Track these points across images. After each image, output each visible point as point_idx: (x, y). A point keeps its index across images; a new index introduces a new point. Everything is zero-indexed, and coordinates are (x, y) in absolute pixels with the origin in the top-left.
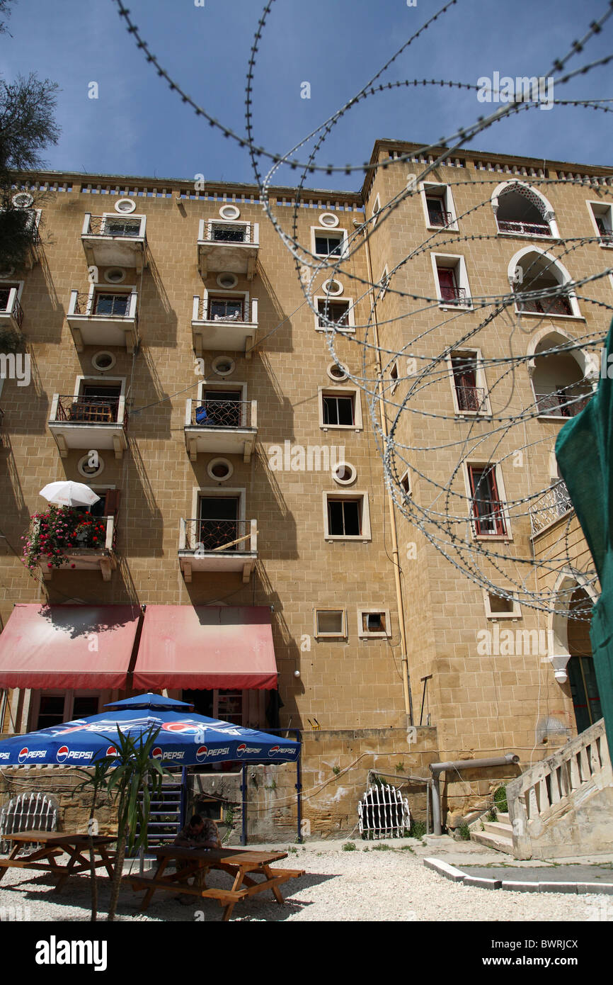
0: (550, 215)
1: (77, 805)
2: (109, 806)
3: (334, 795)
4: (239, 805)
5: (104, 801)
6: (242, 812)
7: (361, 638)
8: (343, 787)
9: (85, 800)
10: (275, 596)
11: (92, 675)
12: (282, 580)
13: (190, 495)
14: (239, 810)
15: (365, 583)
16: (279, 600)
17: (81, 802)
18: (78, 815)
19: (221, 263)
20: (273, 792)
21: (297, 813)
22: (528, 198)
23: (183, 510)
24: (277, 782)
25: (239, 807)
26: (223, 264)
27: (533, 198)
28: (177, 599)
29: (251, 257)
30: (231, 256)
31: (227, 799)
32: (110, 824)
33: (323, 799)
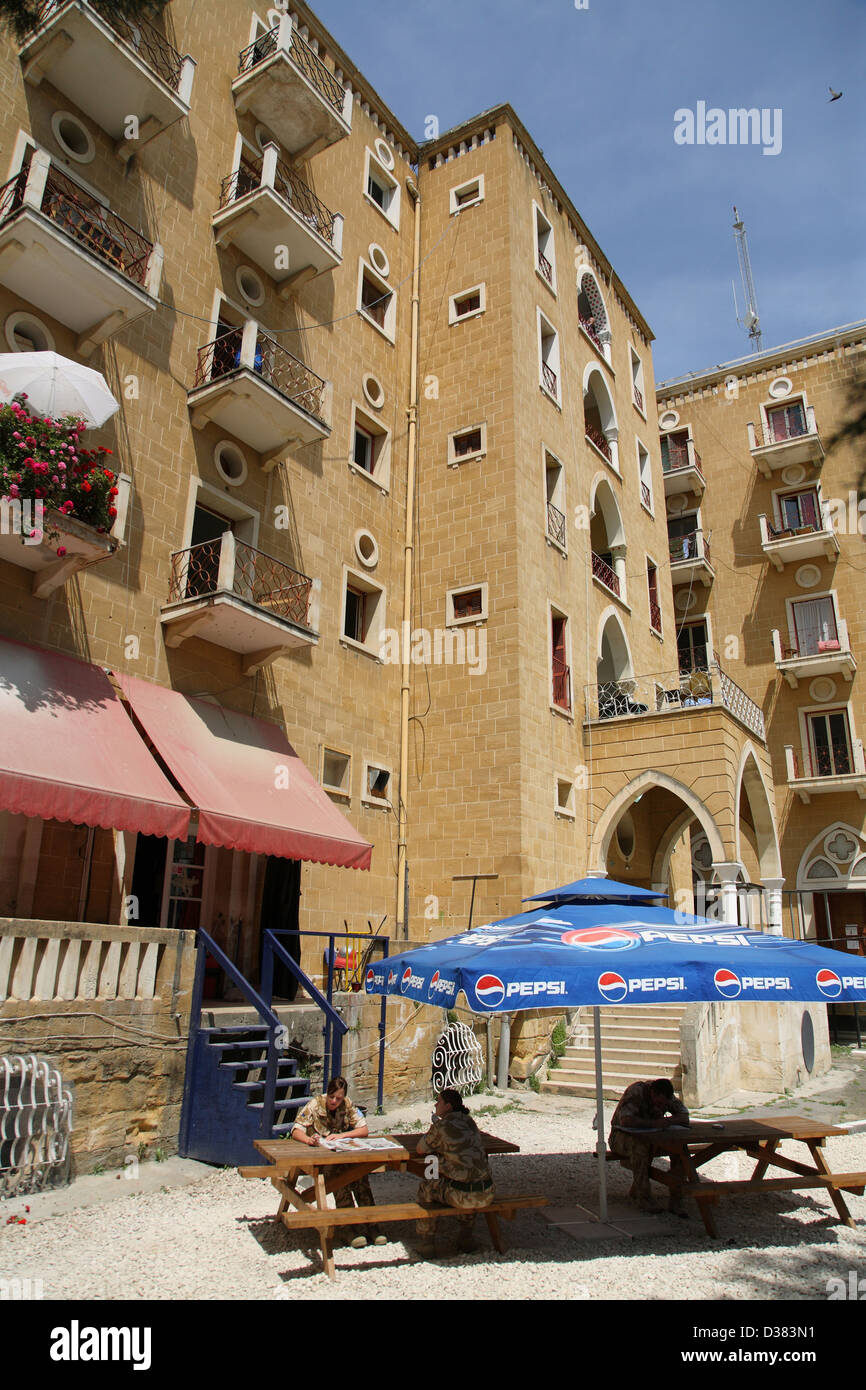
0: (608, 336)
1: (92, 1078)
2: (147, 1074)
3: (412, 1039)
4: (318, 1059)
5: (139, 1065)
6: (322, 1071)
7: (364, 803)
8: (421, 1027)
9: (107, 1065)
10: (279, 710)
11: (135, 803)
12: (288, 687)
13: (185, 487)
14: (318, 1068)
15: (372, 721)
16: (283, 719)
17: (102, 1068)
18: (93, 1097)
19: (276, 110)
20: (357, 1035)
21: (378, 1070)
22: (590, 300)
23: (173, 509)
24: (361, 1018)
25: (319, 1063)
26: (279, 113)
27: (596, 304)
28: (151, 674)
29: (326, 138)
30: (303, 113)
31: (307, 1050)
32: (145, 1110)
33: (402, 1045)
